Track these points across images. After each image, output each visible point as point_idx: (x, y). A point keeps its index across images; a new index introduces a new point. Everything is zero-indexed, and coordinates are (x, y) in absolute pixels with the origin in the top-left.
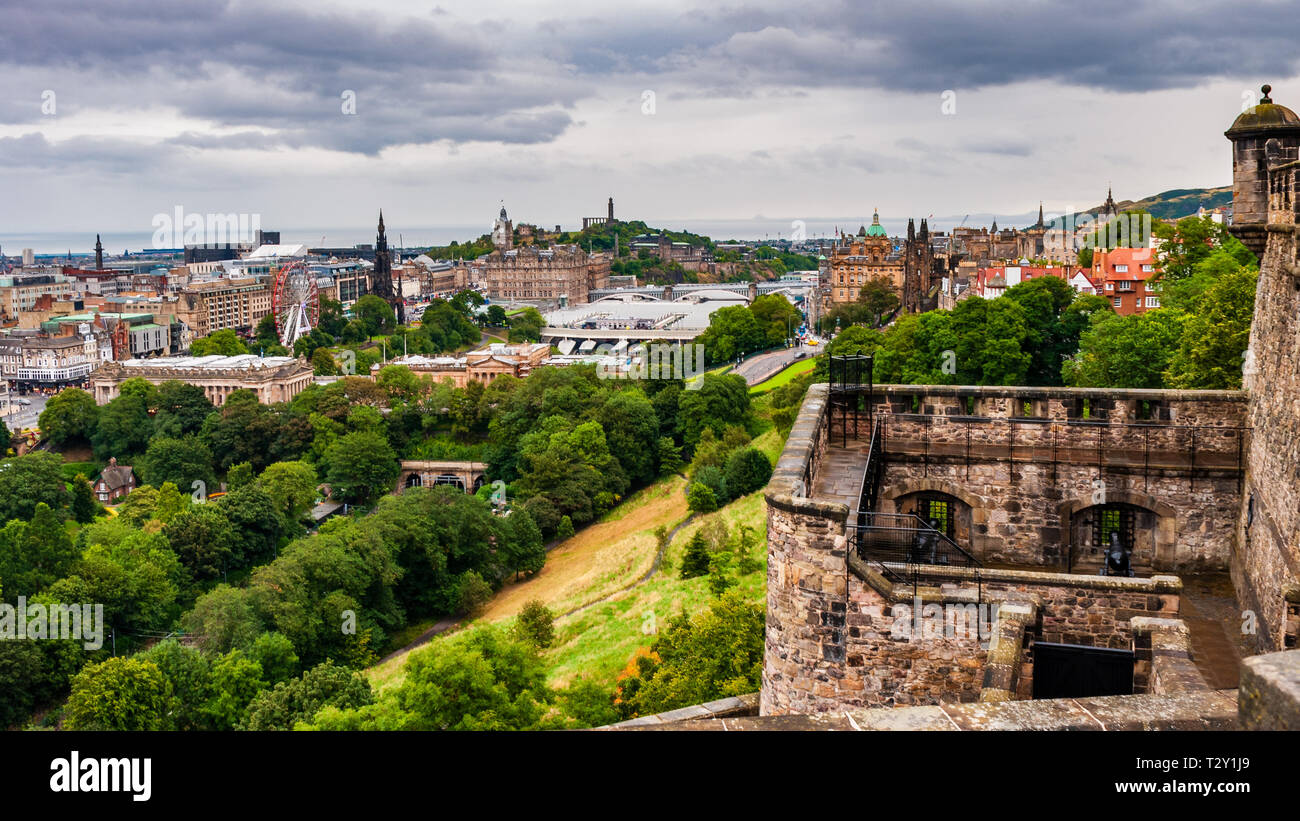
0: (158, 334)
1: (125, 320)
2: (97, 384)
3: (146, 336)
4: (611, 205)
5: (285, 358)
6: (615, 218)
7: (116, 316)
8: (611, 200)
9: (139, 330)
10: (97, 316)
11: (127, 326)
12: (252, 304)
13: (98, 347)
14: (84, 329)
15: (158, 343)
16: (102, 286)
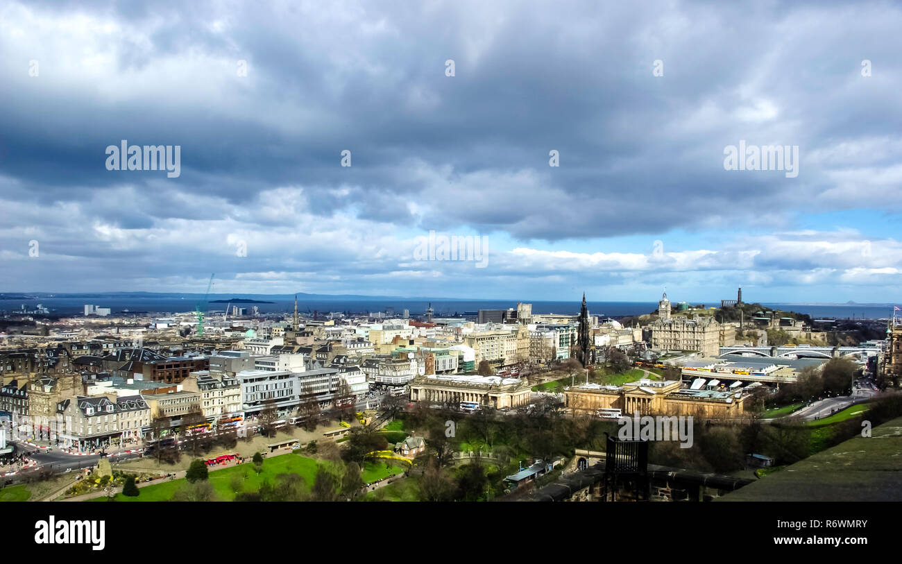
0: (451, 361)
1: (434, 352)
2: (412, 387)
3: (444, 362)
4: (739, 292)
5: (516, 380)
6: (742, 300)
7: (428, 349)
8: (740, 289)
9: (441, 359)
10: (418, 349)
11: (434, 355)
12: (505, 346)
13: (418, 366)
14: (411, 356)
15: (451, 366)
16: (427, 332)
